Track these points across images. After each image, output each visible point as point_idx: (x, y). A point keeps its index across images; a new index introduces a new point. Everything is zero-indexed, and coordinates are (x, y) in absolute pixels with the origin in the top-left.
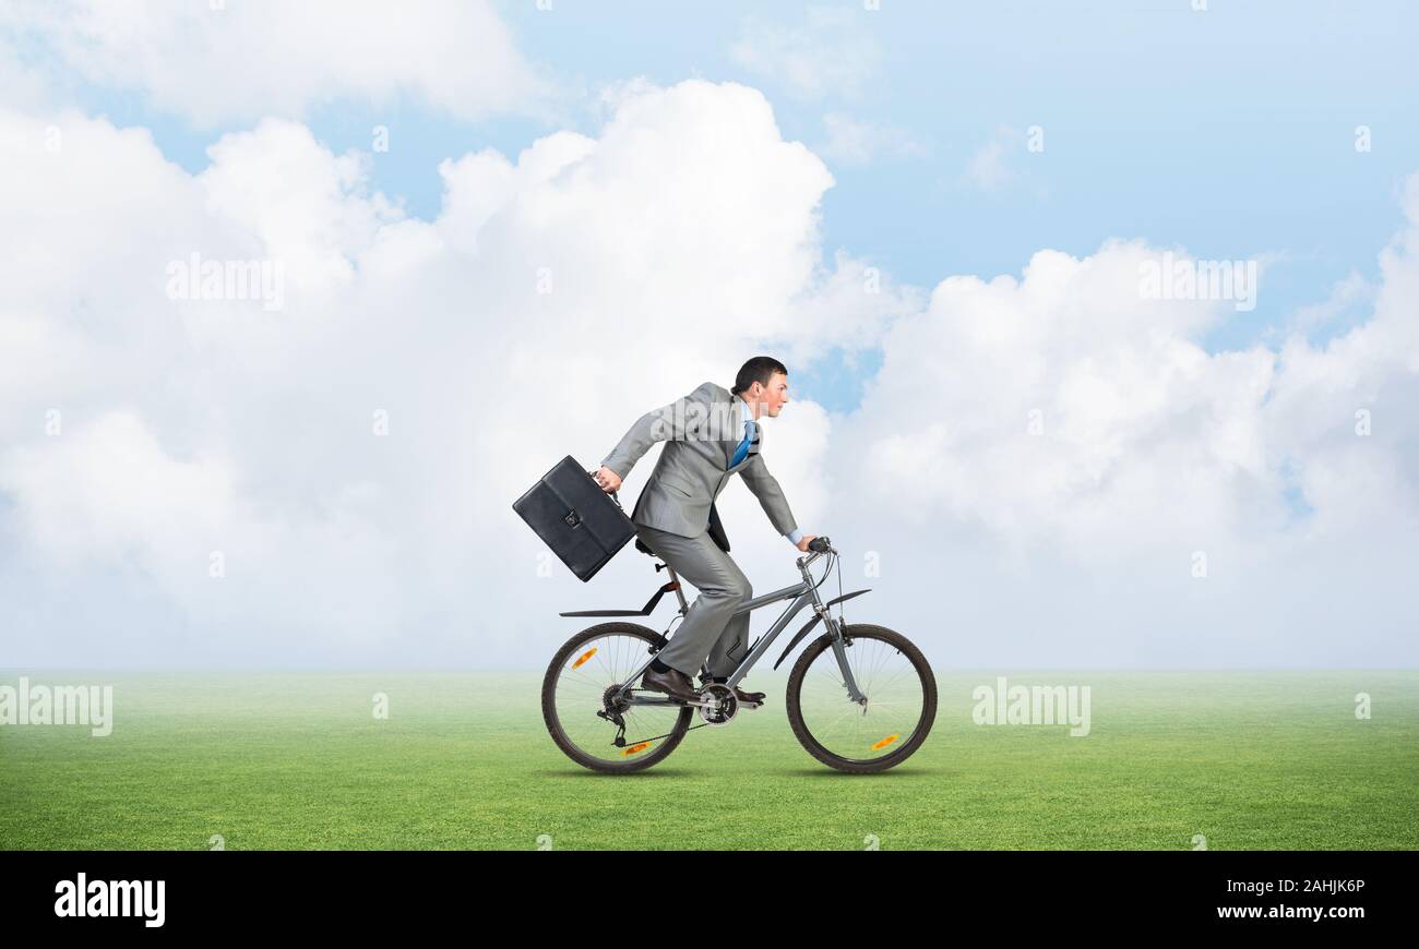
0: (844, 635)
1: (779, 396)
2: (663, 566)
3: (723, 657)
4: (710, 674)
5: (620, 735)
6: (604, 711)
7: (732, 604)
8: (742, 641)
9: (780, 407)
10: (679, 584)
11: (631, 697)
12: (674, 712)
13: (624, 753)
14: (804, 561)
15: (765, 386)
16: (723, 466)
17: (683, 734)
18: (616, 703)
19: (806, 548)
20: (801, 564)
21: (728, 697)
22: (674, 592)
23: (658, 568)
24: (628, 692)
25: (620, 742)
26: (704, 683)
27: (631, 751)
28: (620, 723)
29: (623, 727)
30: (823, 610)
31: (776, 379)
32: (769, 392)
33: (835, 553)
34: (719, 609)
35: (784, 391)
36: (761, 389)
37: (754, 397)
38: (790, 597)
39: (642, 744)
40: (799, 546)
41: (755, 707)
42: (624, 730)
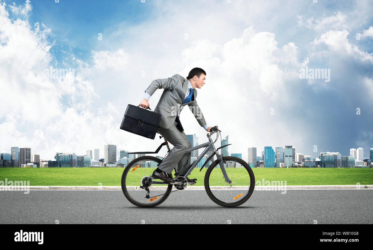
0: (223, 160)
1: (203, 81)
2: (162, 137)
3: (182, 168)
4: (178, 173)
5: (148, 195)
6: (142, 186)
7: (184, 151)
8: (189, 162)
9: (202, 85)
10: (167, 143)
11: (151, 181)
12: (166, 186)
13: (149, 200)
14: (209, 135)
15: (199, 77)
16: (181, 103)
17: (169, 194)
18: (146, 183)
19: (209, 130)
20: (208, 136)
21: (184, 181)
22: (166, 145)
23: (160, 137)
24: (150, 180)
25: (148, 197)
26: (176, 176)
27: (152, 200)
28: (147, 190)
29: (149, 191)
30: (216, 151)
31: (202, 76)
32: (199, 80)
33: (220, 131)
34: (180, 152)
35: (204, 80)
36: (197, 78)
37: (194, 81)
38: (204, 147)
39: (155, 197)
40: (207, 130)
41: (193, 184)
42: (149, 193)
